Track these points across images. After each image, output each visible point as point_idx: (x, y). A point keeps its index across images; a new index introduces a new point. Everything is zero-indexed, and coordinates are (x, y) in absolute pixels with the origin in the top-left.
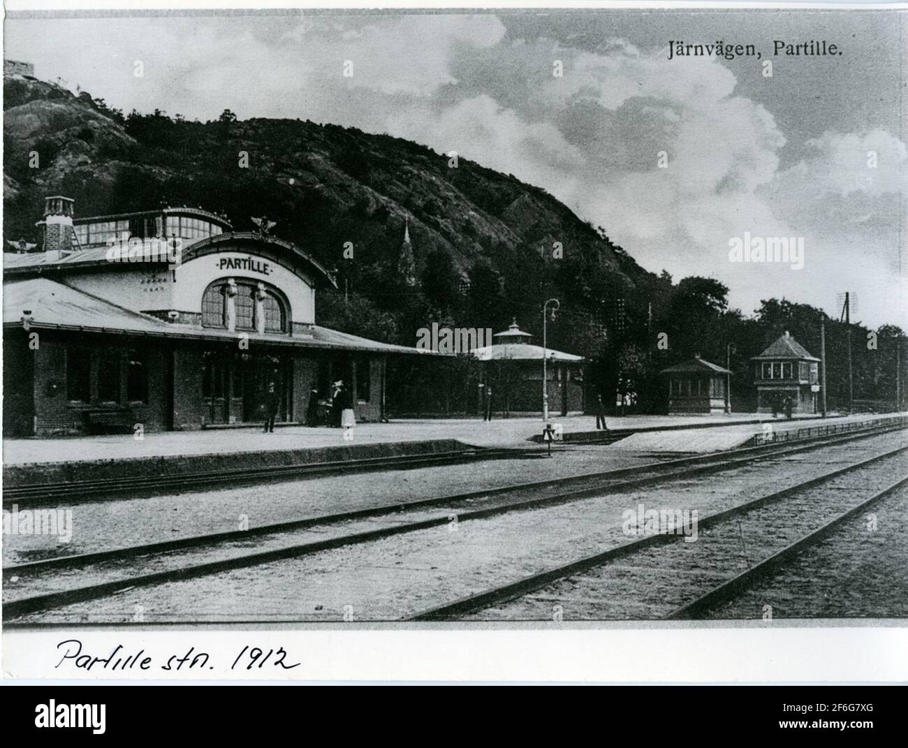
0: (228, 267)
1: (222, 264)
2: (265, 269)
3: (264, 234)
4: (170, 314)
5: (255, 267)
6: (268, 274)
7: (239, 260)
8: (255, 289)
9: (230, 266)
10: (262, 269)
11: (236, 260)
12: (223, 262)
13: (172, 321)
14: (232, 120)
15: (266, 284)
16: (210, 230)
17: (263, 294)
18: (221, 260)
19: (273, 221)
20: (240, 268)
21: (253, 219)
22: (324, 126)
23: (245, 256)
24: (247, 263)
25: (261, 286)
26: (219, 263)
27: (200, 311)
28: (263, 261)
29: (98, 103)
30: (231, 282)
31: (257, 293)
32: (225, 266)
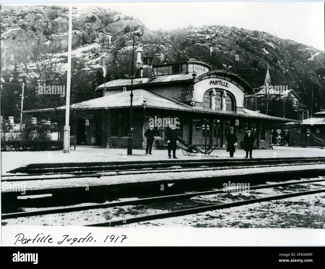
0: (213, 84)
1: (211, 83)
2: (227, 85)
3: (227, 71)
4: (191, 103)
5: (223, 84)
6: (228, 87)
7: (217, 81)
8: (222, 93)
9: (214, 84)
10: (225, 85)
11: (216, 81)
12: (211, 82)
13: (192, 105)
15: (227, 91)
16: (204, 69)
17: (226, 95)
18: (211, 81)
19: (231, 65)
20: (217, 84)
21: (223, 64)
23: (219, 80)
24: (220, 82)
25: (225, 92)
26: (210, 83)
27: (202, 102)
28: (226, 82)
30: (214, 90)
31: (223, 95)
32: (212, 84)
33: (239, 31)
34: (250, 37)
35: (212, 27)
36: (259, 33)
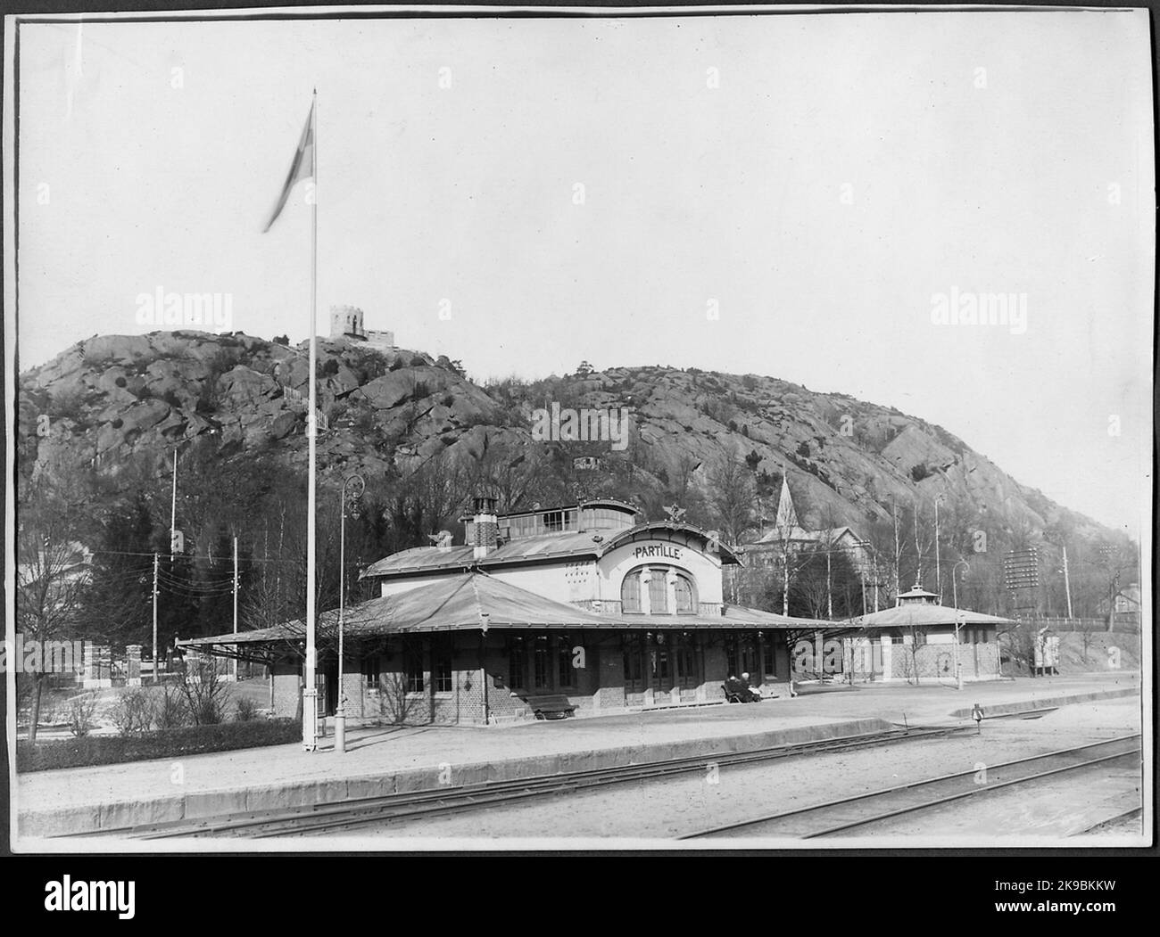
0: (642, 556)
1: (637, 553)
2: (676, 554)
3: (675, 522)
5: (667, 553)
6: (678, 558)
7: (653, 547)
8: (666, 573)
9: (645, 554)
10: (673, 554)
11: (650, 547)
13: (596, 610)
14: (589, 372)
15: (677, 568)
16: (621, 517)
17: (674, 577)
18: (637, 549)
20: (653, 555)
22: (685, 370)
23: (658, 543)
24: (660, 550)
25: (672, 570)
26: (635, 553)
27: (619, 599)
28: (674, 546)
29: (455, 365)
30: (645, 569)
32: (640, 555)
33: (709, 380)
34: (738, 394)
35: (638, 372)
36: (759, 381)
